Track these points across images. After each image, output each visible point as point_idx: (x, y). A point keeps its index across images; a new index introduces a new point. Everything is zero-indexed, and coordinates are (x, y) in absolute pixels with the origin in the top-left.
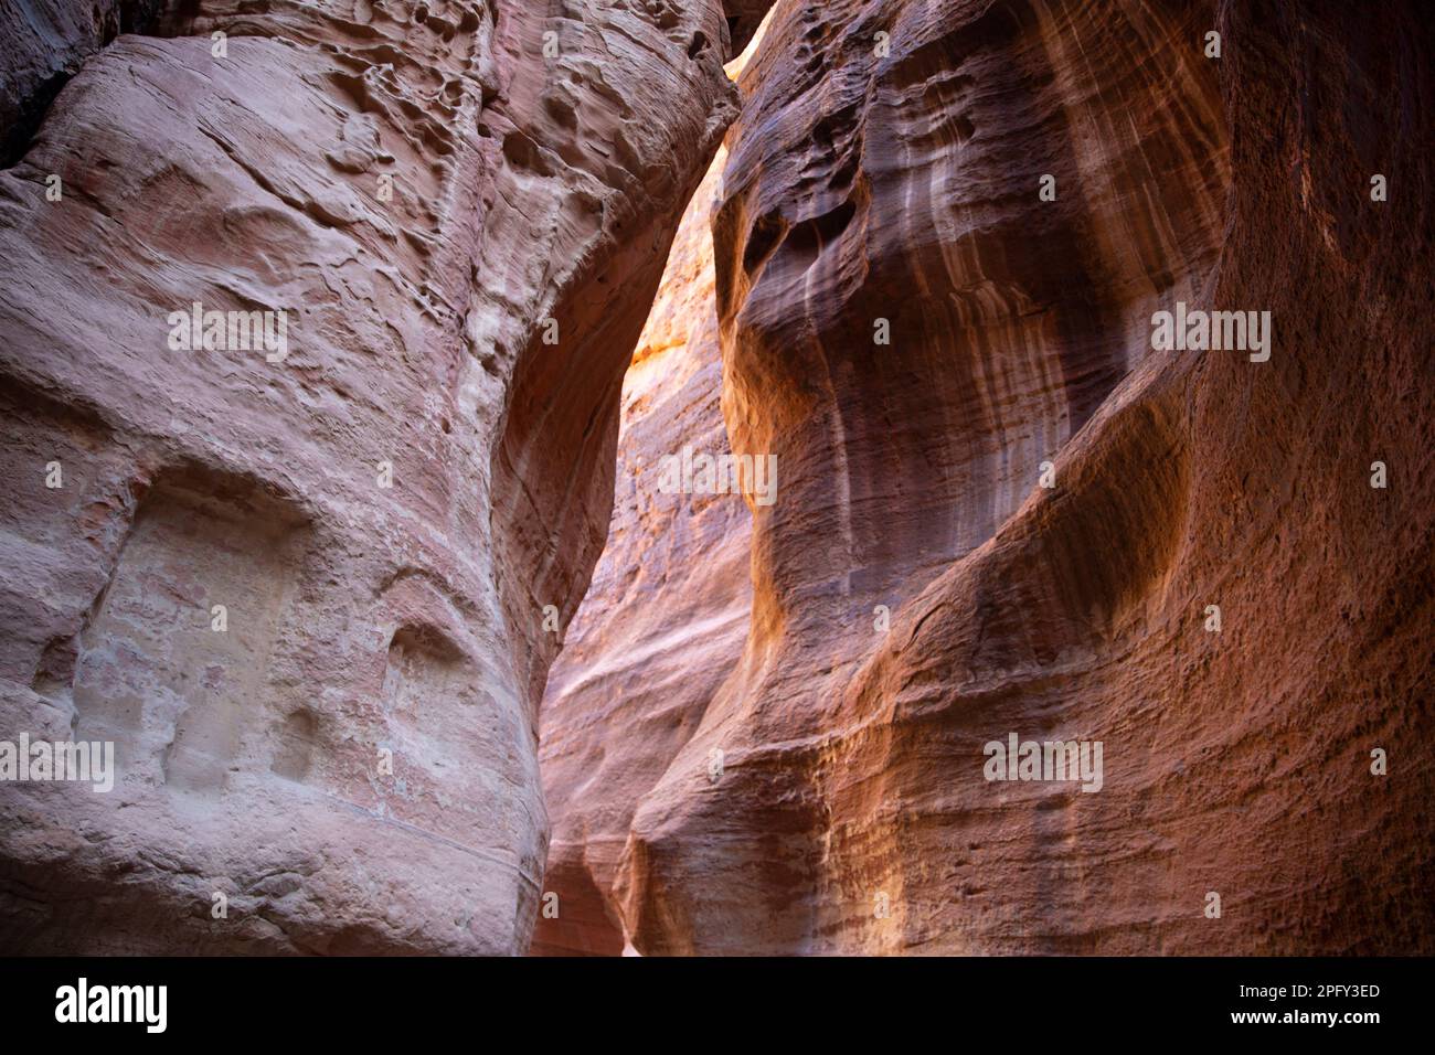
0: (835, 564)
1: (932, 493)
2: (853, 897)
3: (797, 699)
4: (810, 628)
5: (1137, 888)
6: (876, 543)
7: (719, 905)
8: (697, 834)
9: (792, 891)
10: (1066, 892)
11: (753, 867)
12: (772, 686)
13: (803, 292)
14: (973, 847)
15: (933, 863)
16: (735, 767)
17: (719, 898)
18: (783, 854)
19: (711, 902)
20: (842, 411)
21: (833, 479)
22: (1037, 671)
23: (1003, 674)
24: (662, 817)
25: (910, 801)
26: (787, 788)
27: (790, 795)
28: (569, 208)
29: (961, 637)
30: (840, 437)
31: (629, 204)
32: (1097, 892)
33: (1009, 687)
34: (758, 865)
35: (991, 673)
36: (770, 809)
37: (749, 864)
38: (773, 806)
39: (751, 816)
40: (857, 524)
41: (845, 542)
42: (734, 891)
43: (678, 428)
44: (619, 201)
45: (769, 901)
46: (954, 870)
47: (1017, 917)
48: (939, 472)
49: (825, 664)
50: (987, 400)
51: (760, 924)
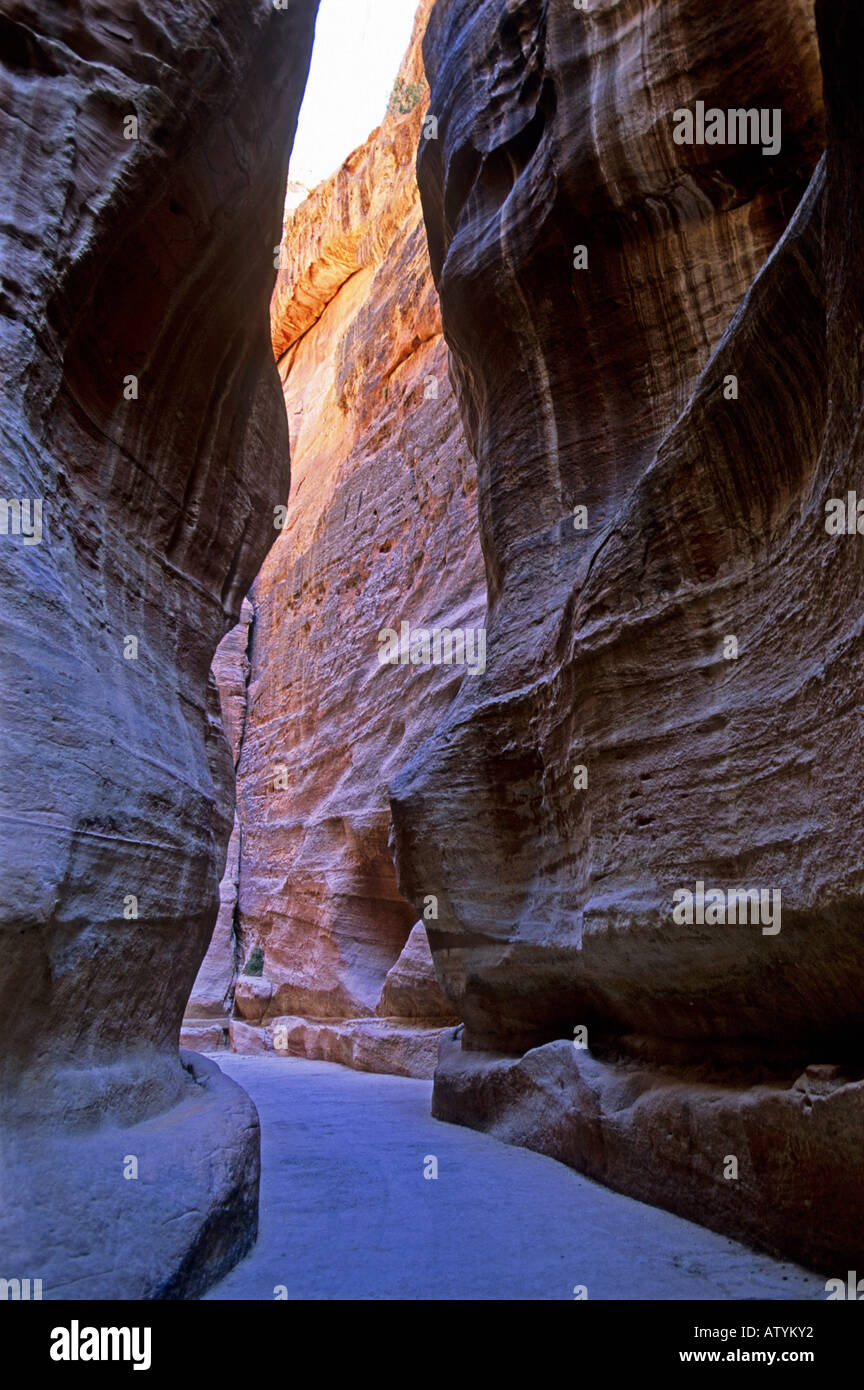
0: (547, 514)
1: (638, 427)
2: (565, 836)
3: (513, 651)
4: (525, 581)
5: (781, 805)
6: (584, 487)
7: (461, 852)
8: (438, 789)
9: (523, 834)
10: (721, 816)
11: (487, 815)
12: (493, 643)
13: (498, 230)
14: (645, 777)
15: (612, 796)
16: (465, 723)
17: (460, 846)
18: (511, 801)
19: (454, 851)
20: (545, 354)
21: (542, 429)
22: (700, 589)
23: (666, 596)
24: (410, 776)
25: (591, 738)
26: (509, 739)
27: (511, 745)
28: (91, 114)
29: (628, 563)
30: (545, 383)
31: (172, 104)
32: (747, 813)
33: (672, 609)
34: (492, 813)
35: (656, 597)
36: (497, 760)
37: (483, 812)
38: (498, 756)
39: (482, 768)
40: (566, 472)
41: (555, 491)
42: (472, 839)
43: (447, 414)
44: (154, 98)
45: (503, 845)
46: (628, 801)
47: (679, 844)
48: (644, 403)
49: (538, 615)
50: (690, 315)
51: (498, 867)
